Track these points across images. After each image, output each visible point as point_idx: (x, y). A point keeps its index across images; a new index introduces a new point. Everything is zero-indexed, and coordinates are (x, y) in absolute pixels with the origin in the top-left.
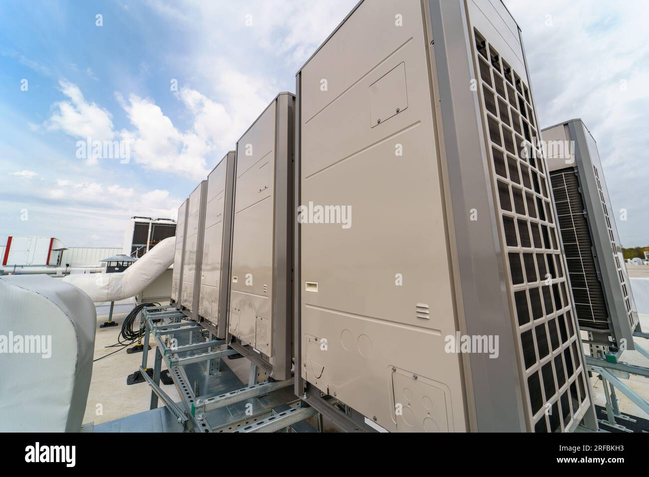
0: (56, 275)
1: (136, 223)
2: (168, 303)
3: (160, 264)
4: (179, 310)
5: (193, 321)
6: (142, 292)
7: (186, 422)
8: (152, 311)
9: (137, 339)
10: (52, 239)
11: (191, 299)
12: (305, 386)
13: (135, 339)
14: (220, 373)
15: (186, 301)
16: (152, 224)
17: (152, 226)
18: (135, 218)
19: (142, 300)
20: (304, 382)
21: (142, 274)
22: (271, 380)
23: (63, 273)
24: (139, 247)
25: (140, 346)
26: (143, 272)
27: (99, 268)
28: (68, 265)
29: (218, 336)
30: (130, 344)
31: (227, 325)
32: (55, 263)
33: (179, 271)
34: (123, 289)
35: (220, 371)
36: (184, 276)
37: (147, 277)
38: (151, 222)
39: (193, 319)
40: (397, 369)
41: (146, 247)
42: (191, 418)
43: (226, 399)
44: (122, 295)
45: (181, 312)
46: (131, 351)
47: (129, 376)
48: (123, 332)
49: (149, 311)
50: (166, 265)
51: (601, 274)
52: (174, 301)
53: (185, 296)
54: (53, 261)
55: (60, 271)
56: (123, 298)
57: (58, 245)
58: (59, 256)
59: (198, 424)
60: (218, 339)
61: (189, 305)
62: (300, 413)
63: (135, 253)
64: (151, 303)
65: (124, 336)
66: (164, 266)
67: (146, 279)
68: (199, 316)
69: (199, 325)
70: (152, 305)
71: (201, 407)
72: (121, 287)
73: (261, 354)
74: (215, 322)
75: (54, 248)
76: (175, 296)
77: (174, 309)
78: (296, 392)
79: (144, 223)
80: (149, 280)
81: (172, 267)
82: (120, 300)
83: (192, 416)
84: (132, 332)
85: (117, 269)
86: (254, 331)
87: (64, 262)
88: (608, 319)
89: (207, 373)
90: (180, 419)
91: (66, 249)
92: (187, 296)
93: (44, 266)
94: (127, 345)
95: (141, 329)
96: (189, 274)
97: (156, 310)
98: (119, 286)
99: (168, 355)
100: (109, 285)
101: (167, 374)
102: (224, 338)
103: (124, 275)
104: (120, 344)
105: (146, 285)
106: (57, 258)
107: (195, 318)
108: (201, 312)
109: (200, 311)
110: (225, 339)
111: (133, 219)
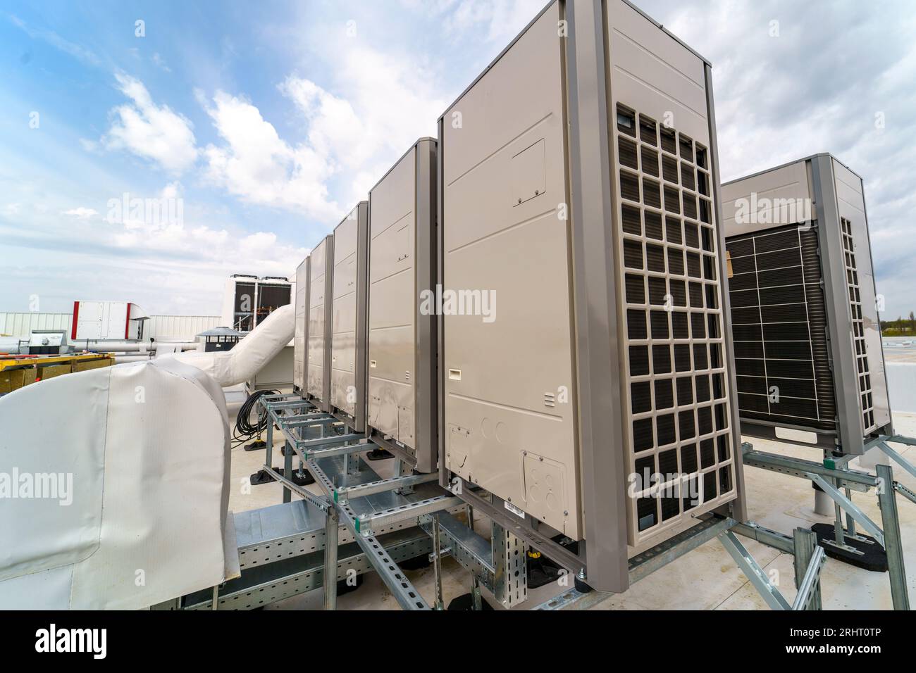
0: (139, 353)
1: (237, 283)
2: (291, 391)
3: (275, 340)
4: (305, 399)
5: (325, 412)
6: (255, 377)
7: (329, 508)
8: (271, 400)
9: (256, 434)
10: (129, 305)
11: (321, 386)
12: (450, 477)
13: (253, 433)
14: (360, 473)
15: (313, 388)
16: (259, 284)
17: (259, 288)
18: (235, 276)
19: (256, 387)
20: (449, 473)
21: (255, 353)
22: (416, 473)
23: (147, 351)
24: (243, 317)
25: (259, 443)
26: (255, 351)
27: (192, 344)
28: (152, 340)
29: (356, 430)
30: (248, 440)
31: (365, 417)
32: (135, 336)
33: (302, 349)
34: (231, 373)
35: (359, 470)
36: (310, 358)
37: (259, 357)
38: (257, 281)
39: (324, 410)
40: (544, 459)
41: (253, 316)
42: (333, 505)
43: (368, 488)
44: (231, 380)
45: (308, 402)
46: (248, 448)
47: (252, 476)
48: (238, 425)
49: (267, 400)
50: (284, 341)
51: (832, 362)
52: (297, 388)
53: (312, 382)
54: (133, 334)
55: (143, 348)
56: (233, 384)
57: (137, 314)
58: (139, 328)
59: (342, 509)
60: (355, 432)
61: (318, 393)
62: (444, 501)
63: (238, 325)
64: (269, 390)
65: (241, 431)
66: (281, 343)
67: (260, 360)
68: (332, 406)
69: (332, 417)
70: (270, 393)
71: (344, 494)
72: (229, 370)
73: (406, 446)
74: (351, 412)
75: (132, 317)
76: (299, 382)
77: (299, 398)
78: (441, 484)
79: (248, 283)
80: (263, 361)
81: (291, 344)
82: (229, 386)
83: (335, 503)
84: (249, 426)
85: (218, 346)
86: (397, 424)
87: (146, 336)
88: (836, 417)
89: (344, 473)
90: (322, 507)
91: (148, 318)
92: (315, 382)
93: (122, 340)
94: (244, 441)
95: (259, 422)
96: (317, 354)
97: (275, 399)
98: (227, 369)
99: (301, 448)
100: (214, 367)
101: (297, 474)
102: (363, 431)
103: (232, 355)
104: (236, 440)
105: (259, 367)
106: (138, 330)
107: (326, 409)
108: (334, 402)
109: (332, 401)
110: (364, 433)
111: (233, 278)
